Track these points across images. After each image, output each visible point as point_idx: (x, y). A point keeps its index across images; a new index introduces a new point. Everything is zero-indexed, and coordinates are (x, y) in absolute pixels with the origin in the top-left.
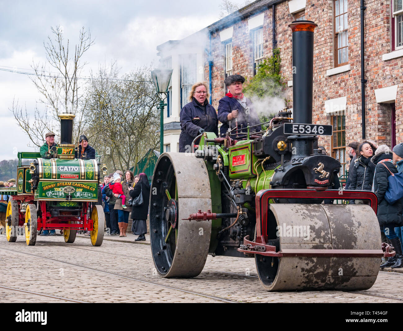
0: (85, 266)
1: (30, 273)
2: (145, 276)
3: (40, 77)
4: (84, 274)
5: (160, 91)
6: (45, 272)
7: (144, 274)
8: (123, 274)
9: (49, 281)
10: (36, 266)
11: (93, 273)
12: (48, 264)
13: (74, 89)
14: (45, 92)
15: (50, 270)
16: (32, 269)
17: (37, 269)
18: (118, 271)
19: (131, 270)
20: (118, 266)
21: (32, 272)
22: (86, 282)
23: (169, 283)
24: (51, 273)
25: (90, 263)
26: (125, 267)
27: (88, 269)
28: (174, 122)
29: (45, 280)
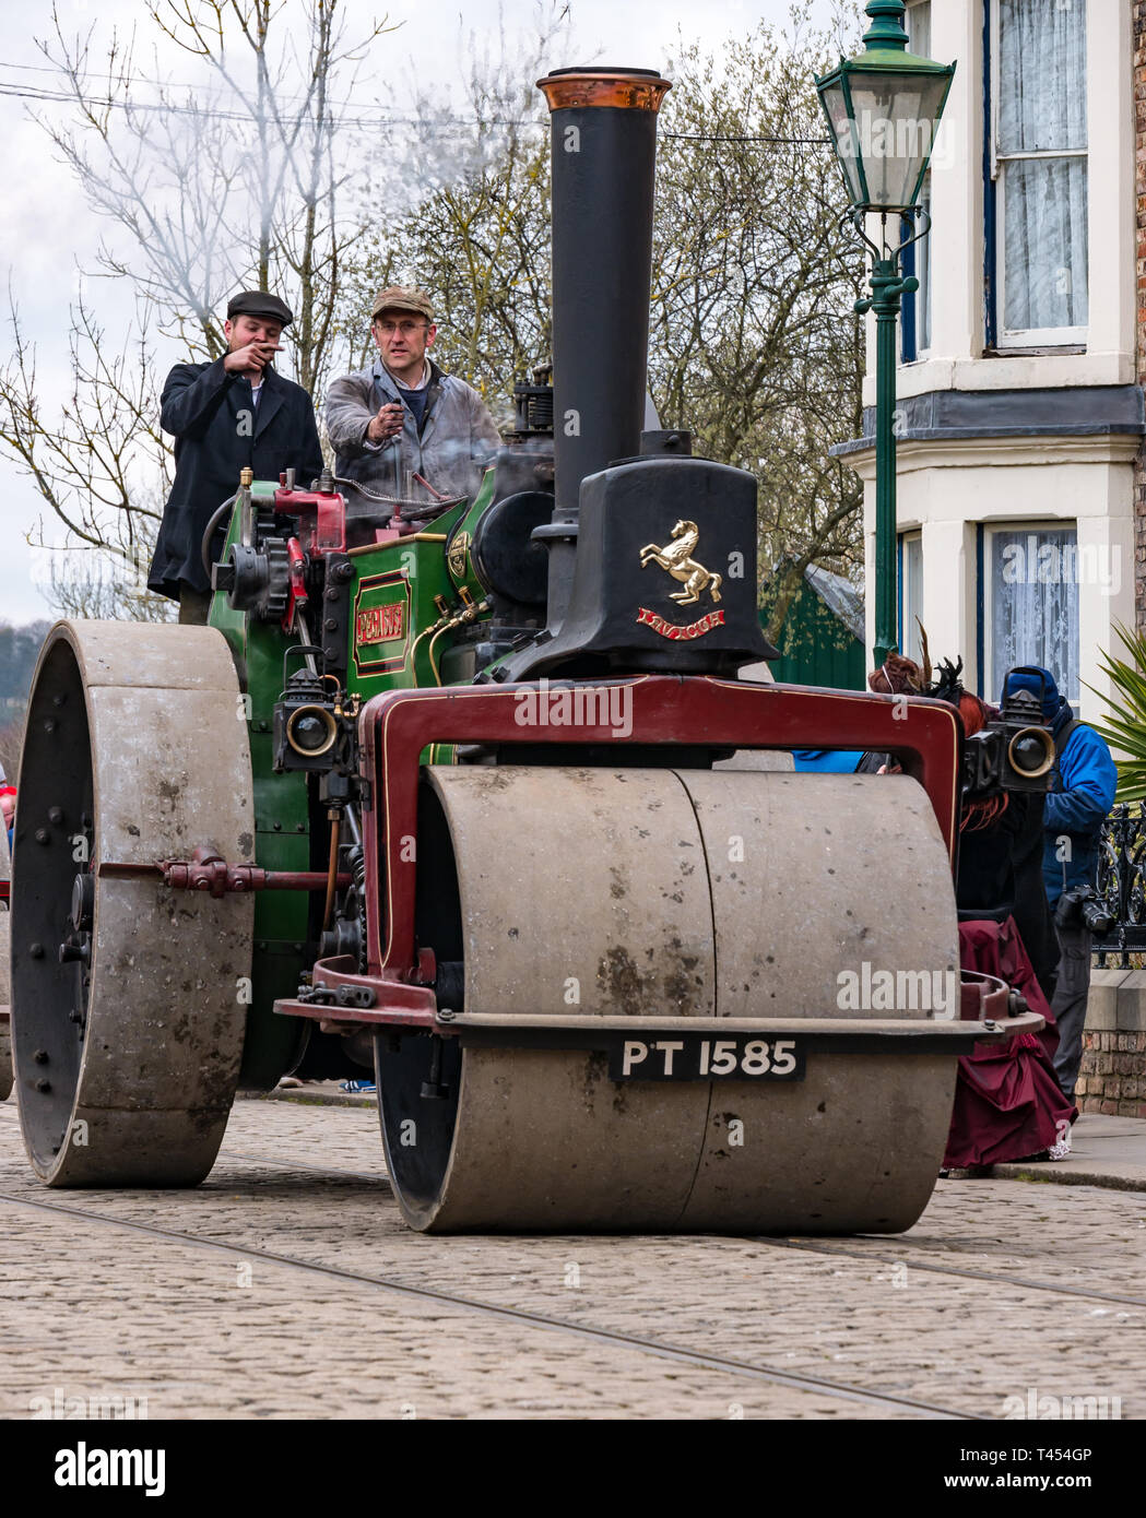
0: (444, 1289)
1: (109, 1331)
2: (828, 1351)
3: (97, 111)
4: (443, 1341)
5: (874, 200)
6: (202, 1324)
7: (817, 1339)
8: (684, 1339)
9: (238, 1382)
10: (141, 1289)
11: (499, 1332)
12: (213, 1274)
13: (315, 185)
14: (132, 207)
15: (229, 1316)
16: (120, 1305)
17: (148, 1308)
18: (651, 1322)
19: (732, 1319)
20: (646, 1289)
21: (123, 1324)
22: (471, 1391)
23: (986, 1400)
24: (238, 1336)
25: (463, 1270)
26: (690, 1299)
27: (460, 1310)
28: (944, 392)
29: (213, 1374)
